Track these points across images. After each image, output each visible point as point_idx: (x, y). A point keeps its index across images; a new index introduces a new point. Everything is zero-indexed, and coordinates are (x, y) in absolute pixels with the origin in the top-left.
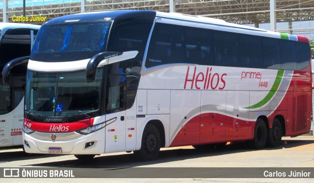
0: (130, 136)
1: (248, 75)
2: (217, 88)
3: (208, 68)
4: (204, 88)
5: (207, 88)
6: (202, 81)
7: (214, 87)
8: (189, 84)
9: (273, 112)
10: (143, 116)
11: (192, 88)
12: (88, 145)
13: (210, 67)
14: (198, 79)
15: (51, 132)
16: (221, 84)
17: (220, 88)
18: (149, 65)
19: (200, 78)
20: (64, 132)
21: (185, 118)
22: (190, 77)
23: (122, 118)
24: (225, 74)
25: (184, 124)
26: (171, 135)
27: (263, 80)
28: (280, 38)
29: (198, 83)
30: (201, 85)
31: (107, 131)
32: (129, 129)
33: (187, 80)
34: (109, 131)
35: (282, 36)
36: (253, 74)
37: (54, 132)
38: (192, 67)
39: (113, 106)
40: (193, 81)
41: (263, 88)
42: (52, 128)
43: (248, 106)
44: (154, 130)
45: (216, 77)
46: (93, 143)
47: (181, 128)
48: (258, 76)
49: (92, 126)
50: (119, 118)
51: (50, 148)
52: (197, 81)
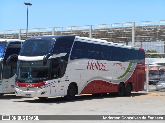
0: (62, 89)
1: (116, 64)
2: (102, 69)
4: (96, 69)
5: (97, 69)
6: (95, 66)
7: (100, 69)
8: (89, 67)
9: (127, 81)
10: (68, 81)
11: (90, 69)
12: (43, 93)
13: (99, 60)
14: (93, 65)
15: (27, 87)
16: (103, 68)
17: (103, 70)
18: (71, 59)
19: (94, 65)
20: (32, 87)
21: (87, 82)
22: (90, 65)
23: (59, 82)
24: (106, 64)
25: (86, 85)
26: (81, 89)
27: (123, 67)
28: (131, 49)
29: (93, 67)
30: (94, 68)
31: (51, 87)
32: (62, 86)
33: (88, 66)
34: (52, 87)
35: (132, 48)
36: (118, 64)
37: (28, 87)
38: (91, 60)
39: (55, 76)
40: (91, 66)
41: (123, 70)
42: (27, 85)
44: (73, 87)
45: (101, 65)
46: (45, 92)
47: (85, 86)
48: (120, 65)
49: (45, 85)
50: (57, 81)
51: (26, 94)
52: (93, 66)
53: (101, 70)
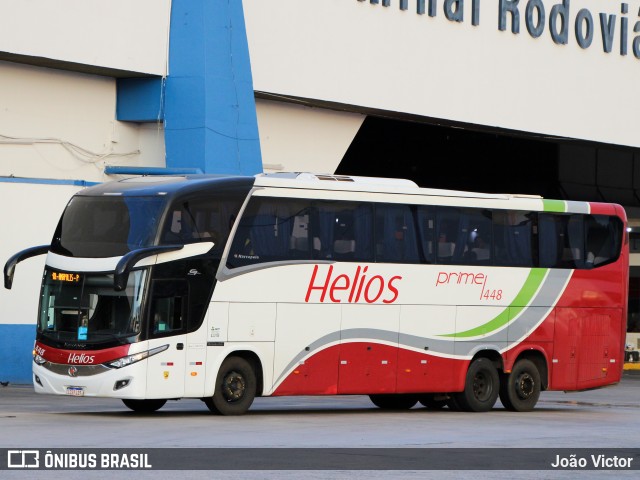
0: (195, 374)
1: (454, 278)
2: (380, 300)
3: (359, 268)
4: (350, 300)
5: (356, 301)
6: (346, 288)
8: (316, 294)
9: (515, 344)
10: (222, 344)
11: (321, 300)
12: (119, 385)
13: (363, 265)
15: (70, 364)
16: (388, 294)
17: (385, 301)
21: (307, 349)
22: (319, 284)
23: (180, 346)
24: (400, 278)
25: (303, 361)
27: (491, 286)
29: (335, 291)
32: (191, 364)
33: (311, 287)
36: (464, 277)
37: (74, 364)
38: (324, 268)
42: (72, 357)
43: (453, 332)
45: (377, 283)
46: (127, 382)
47: (297, 365)
48: (478, 280)
49: (126, 357)
50: (173, 346)
52: (333, 288)
53: (377, 302)
